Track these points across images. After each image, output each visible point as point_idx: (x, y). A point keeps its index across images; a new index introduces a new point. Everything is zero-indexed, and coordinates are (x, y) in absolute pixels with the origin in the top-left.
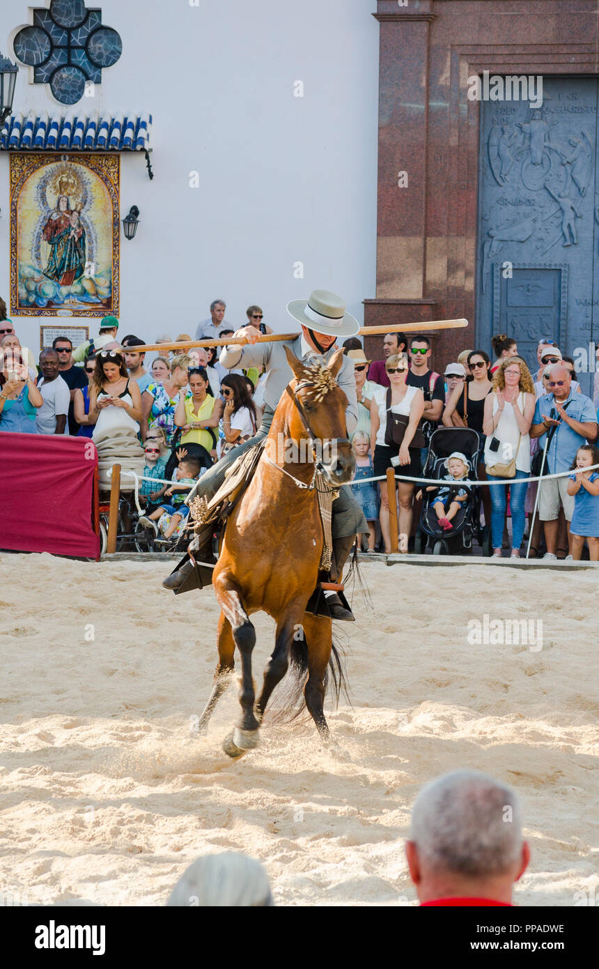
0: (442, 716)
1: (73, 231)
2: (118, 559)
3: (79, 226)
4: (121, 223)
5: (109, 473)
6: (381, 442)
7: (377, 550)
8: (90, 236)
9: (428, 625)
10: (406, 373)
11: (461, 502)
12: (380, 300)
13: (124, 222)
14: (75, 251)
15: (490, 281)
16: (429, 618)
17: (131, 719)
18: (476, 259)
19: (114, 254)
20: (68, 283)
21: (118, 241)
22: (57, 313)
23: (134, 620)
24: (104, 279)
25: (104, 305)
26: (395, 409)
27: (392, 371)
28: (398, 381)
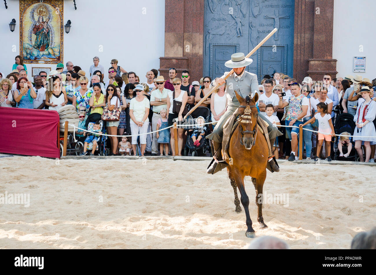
0: (203, 219)
1: (45, 30)
2: (67, 158)
3: (47, 28)
4: (64, 27)
5: (64, 125)
6: (171, 112)
7: (169, 155)
8: (51, 32)
9: (193, 184)
10: (180, 85)
11: (202, 136)
12: (166, 57)
13: (65, 26)
14: (45, 38)
15: (209, 50)
16: (193, 181)
17: (80, 221)
18: (203, 42)
19: (61, 39)
20: (43, 50)
21: (63, 34)
22: (39, 62)
23: (77, 182)
24: (57, 49)
25: (57, 59)
26: (177, 99)
27: (175, 84)
28: (177, 88)
